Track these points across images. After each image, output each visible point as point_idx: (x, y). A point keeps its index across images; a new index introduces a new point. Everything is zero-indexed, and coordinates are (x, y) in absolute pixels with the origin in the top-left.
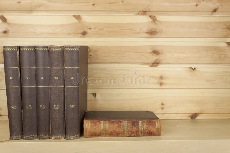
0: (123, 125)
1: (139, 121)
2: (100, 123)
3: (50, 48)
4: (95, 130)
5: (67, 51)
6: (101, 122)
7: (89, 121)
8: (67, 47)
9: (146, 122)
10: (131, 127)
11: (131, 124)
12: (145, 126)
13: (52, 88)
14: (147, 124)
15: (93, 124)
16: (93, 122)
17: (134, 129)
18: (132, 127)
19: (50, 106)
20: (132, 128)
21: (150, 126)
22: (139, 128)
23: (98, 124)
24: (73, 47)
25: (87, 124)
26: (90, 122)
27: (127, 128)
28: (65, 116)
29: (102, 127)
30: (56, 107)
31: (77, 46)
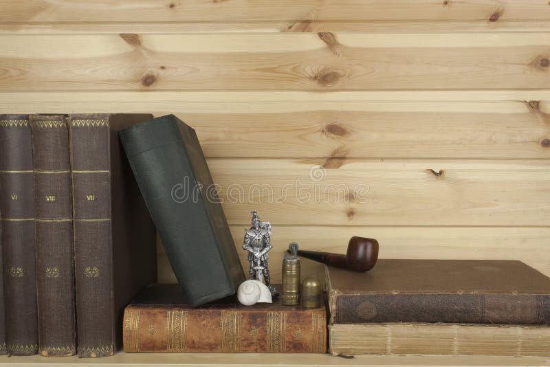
0: (224, 323)
1: (269, 313)
2: (166, 316)
3: (34, 121)
4: (152, 333)
5: (76, 128)
6: (169, 312)
7: (138, 311)
8: (76, 117)
9: (286, 314)
10: (245, 328)
11: (245, 321)
12: (283, 326)
13: (42, 223)
14: (288, 321)
15: (146, 320)
16: (148, 313)
17: (255, 333)
18: (248, 327)
19: (36, 271)
20: (249, 331)
21: (298, 326)
22: (268, 330)
23: (160, 317)
24: (92, 117)
25: (133, 319)
26: (141, 313)
27: (237, 330)
28: (75, 297)
29: (170, 326)
30: (53, 272)
31: (103, 116)
